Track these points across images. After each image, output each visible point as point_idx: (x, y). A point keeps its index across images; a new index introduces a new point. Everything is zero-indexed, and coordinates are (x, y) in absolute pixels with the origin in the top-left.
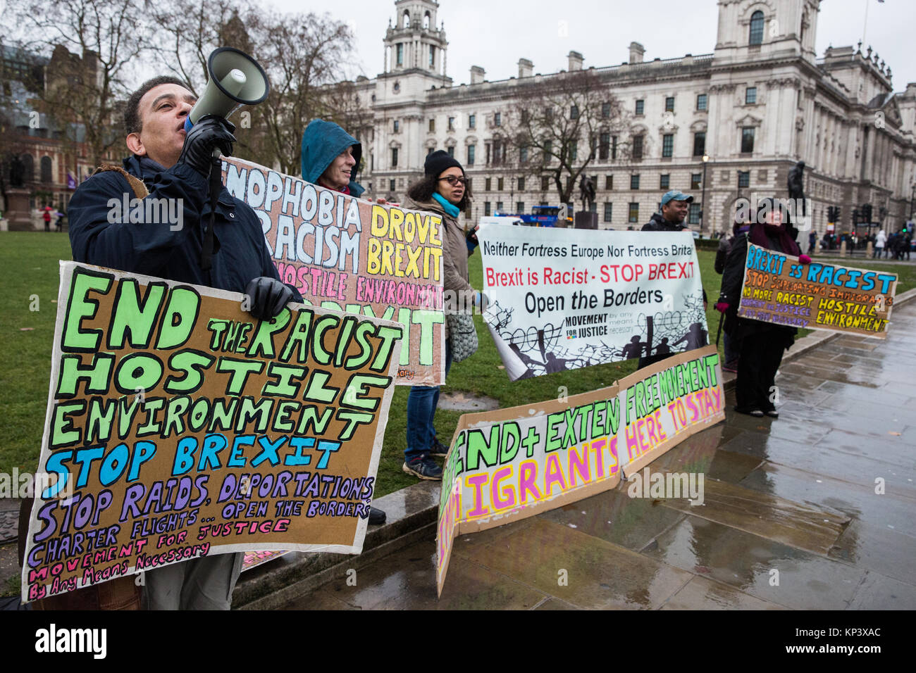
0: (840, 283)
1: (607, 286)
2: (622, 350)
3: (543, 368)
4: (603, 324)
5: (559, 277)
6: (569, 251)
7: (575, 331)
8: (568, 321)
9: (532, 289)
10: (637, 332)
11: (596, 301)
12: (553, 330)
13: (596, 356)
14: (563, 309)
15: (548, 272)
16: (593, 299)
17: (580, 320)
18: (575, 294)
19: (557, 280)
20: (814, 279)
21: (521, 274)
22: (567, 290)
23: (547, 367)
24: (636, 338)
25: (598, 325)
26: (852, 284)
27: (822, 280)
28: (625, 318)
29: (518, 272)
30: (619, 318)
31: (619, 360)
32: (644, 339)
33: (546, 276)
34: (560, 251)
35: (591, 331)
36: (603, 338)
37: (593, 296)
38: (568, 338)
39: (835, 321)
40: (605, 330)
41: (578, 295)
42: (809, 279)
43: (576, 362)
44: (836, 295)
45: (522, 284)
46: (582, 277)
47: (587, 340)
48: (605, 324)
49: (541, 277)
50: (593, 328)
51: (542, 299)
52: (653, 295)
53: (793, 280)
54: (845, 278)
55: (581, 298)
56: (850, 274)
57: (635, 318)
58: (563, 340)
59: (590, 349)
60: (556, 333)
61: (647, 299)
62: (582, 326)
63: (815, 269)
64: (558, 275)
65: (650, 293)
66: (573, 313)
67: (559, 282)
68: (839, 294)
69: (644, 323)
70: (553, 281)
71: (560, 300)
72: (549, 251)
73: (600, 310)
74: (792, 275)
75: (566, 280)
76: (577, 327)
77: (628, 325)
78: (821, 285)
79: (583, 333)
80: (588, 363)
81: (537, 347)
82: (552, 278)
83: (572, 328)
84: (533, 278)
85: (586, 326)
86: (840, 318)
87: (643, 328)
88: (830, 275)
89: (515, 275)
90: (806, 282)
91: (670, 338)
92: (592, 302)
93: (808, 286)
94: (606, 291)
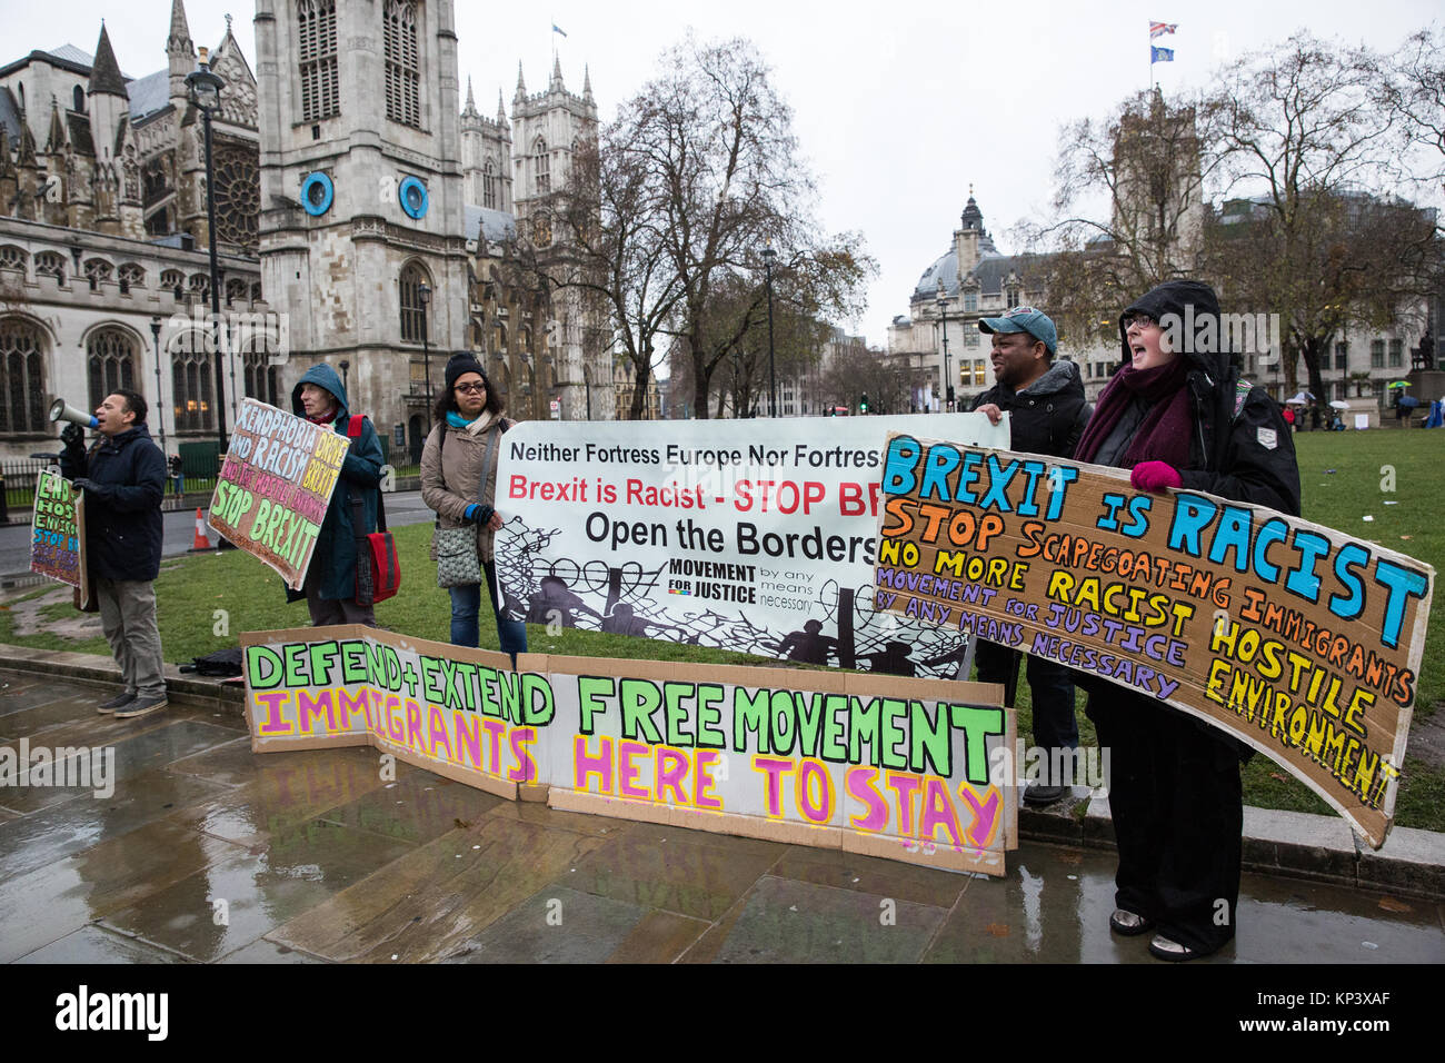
0: (1270, 573)
1: (745, 517)
2: (782, 639)
3: (598, 621)
4: (747, 584)
5: (655, 495)
6: (663, 454)
7: (687, 585)
8: (676, 566)
9: (603, 507)
10: (818, 614)
11: (721, 540)
12: (641, 573)
13: (718, 634)
14: (665, 544)
15: (635, 487)
16: (715, 536)
17: (700, 568)
18: (680, 523)
19: (651, 499)
20: (1193, 548)
21: (583, 486)
22: (671, 517)
23: (606, 624)
24: (814, 626)
25: (738, 583)
26: (1304, 583)
27: (1217, 555)
28: (798, 582)
29: (579, 483)
30: (781, 580)
31: (769, 655)
32: (830, 630)
33: (630, 492)
34: (649, 455)
35: (722, 590)
36: (746, 607)
37: (715, 531)
38: (670, 592)
39: (1259, 707)
40: (751, 595)
41: (685, 525)
42: (1176, 543)
43: (668, 632)
44: (1263, 615)
45: (584, 500)
46: (694, 500)
47: (711, 603)
48: (752, 585)
49: (621, 493)
50: (726, 587)
51: (623, 524)
52: (860, 548)
53: (1113, 540)
54: (1285, 556)
55: (691, 533)
56: (1301, 541)
57: (816, 585)
58: (660, 593)
59: (712, 620)
60: (647, 579)
61: (847, 553)
62: (703, 579)
63: (1193, 513)
64: (652, 492)
65: (854, 542)
66: (684, 555)
67: (655, 502)
68: (1271, 613)
69: (832, 598)
70: (644, 500)
71: (659, 532)
72: (637, 455)
73: (731, 556)
74: (1111, 523)
75: (666, 501)
76: (693, 579)
77: (801, 596)
78: (1218, 571)
79: (704, 591)
80: (694, 640)
81: (605, 590)
82: (644, 494)
83: (683, 578)
84: (609, 493)
85: (712, 581)
86: (1273, 704)
87: (830, 609)
88: (1242, 539)
89: (571, 488)
90: (1161, 551)
91: (916, 646)
92: (714, 540)
93: (1172, 566)
94: (741, 526)
